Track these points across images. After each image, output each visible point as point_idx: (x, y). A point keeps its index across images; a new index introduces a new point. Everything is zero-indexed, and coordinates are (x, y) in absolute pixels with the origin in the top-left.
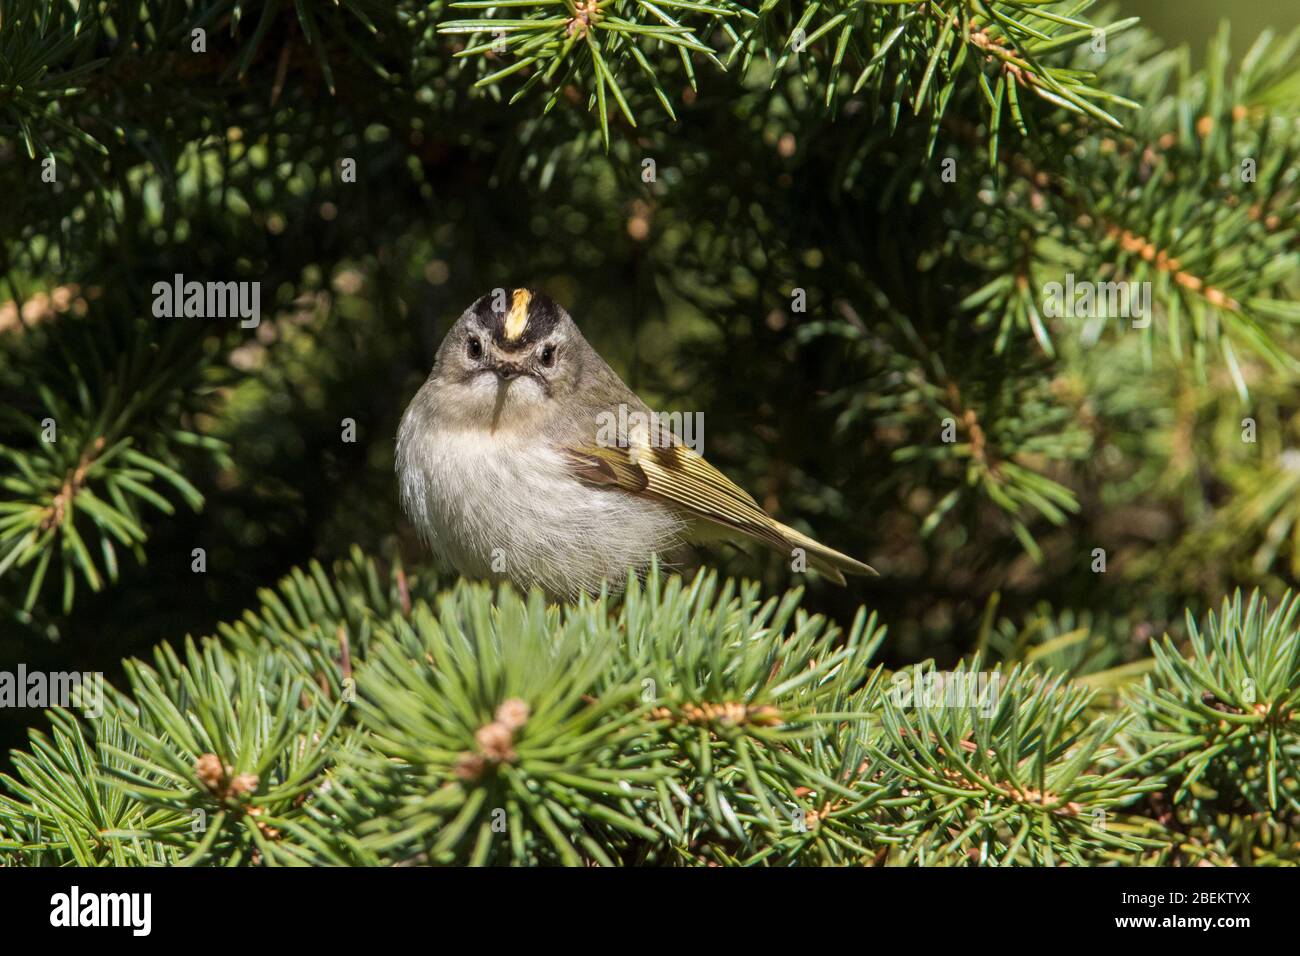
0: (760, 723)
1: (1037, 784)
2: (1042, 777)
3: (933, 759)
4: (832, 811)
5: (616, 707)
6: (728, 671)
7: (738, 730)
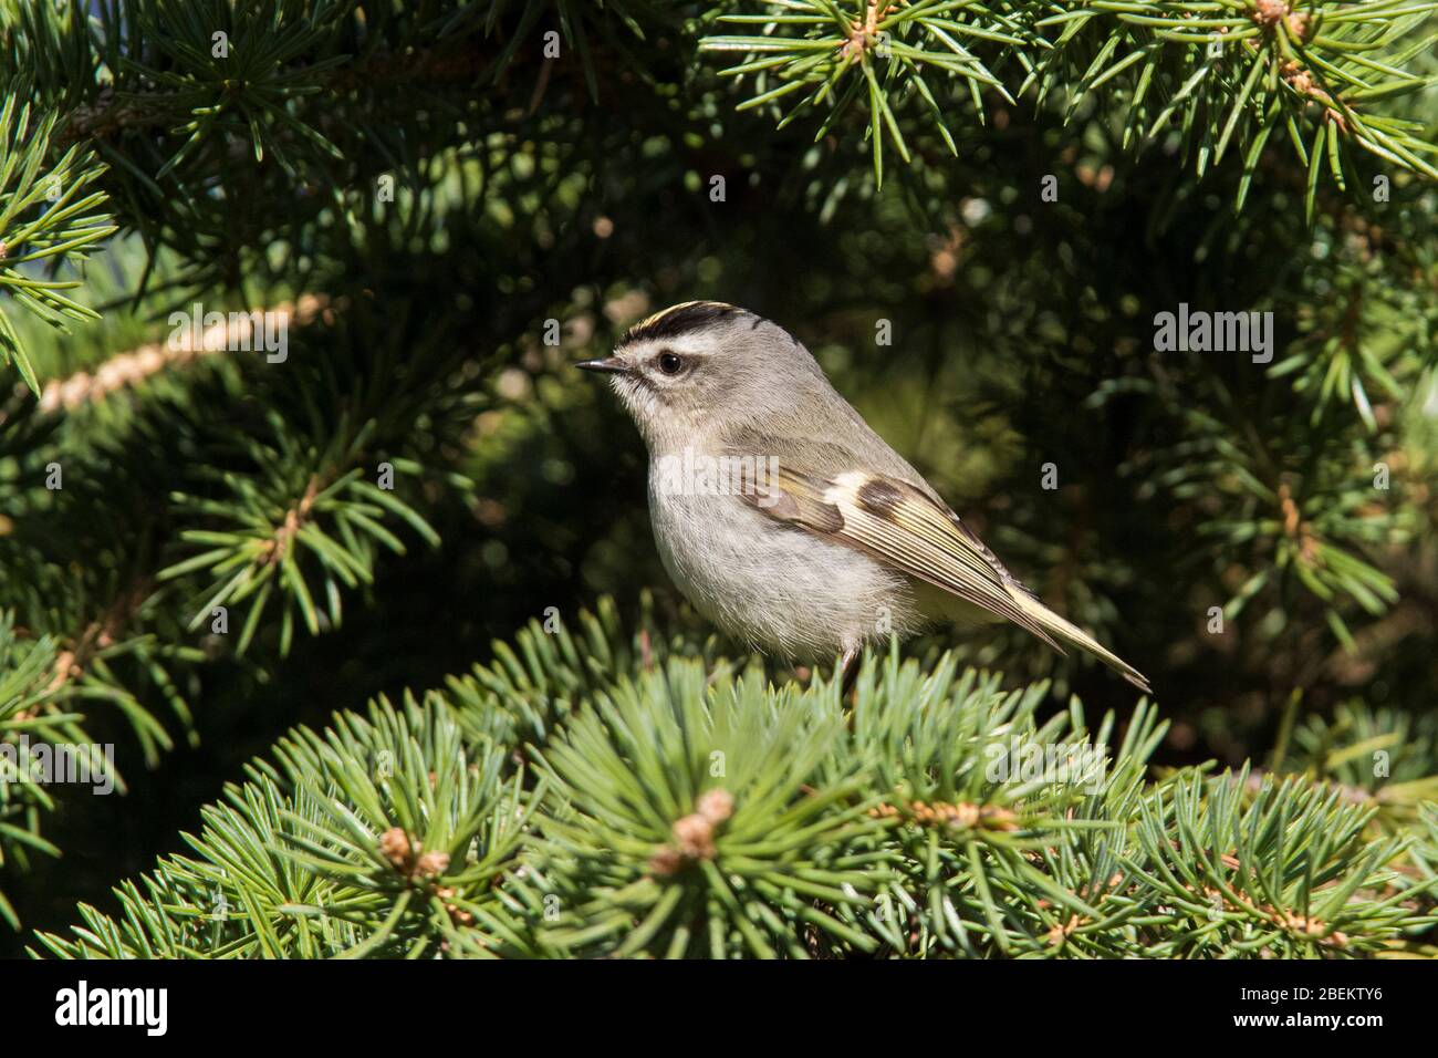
0: (993, 828)
1: (1302, 910)
2: (1307, 903)
3: (1193, 876)
4: (1079, 926)
5: (838, 801)
6: (961, 771)
7: (970, 834)
